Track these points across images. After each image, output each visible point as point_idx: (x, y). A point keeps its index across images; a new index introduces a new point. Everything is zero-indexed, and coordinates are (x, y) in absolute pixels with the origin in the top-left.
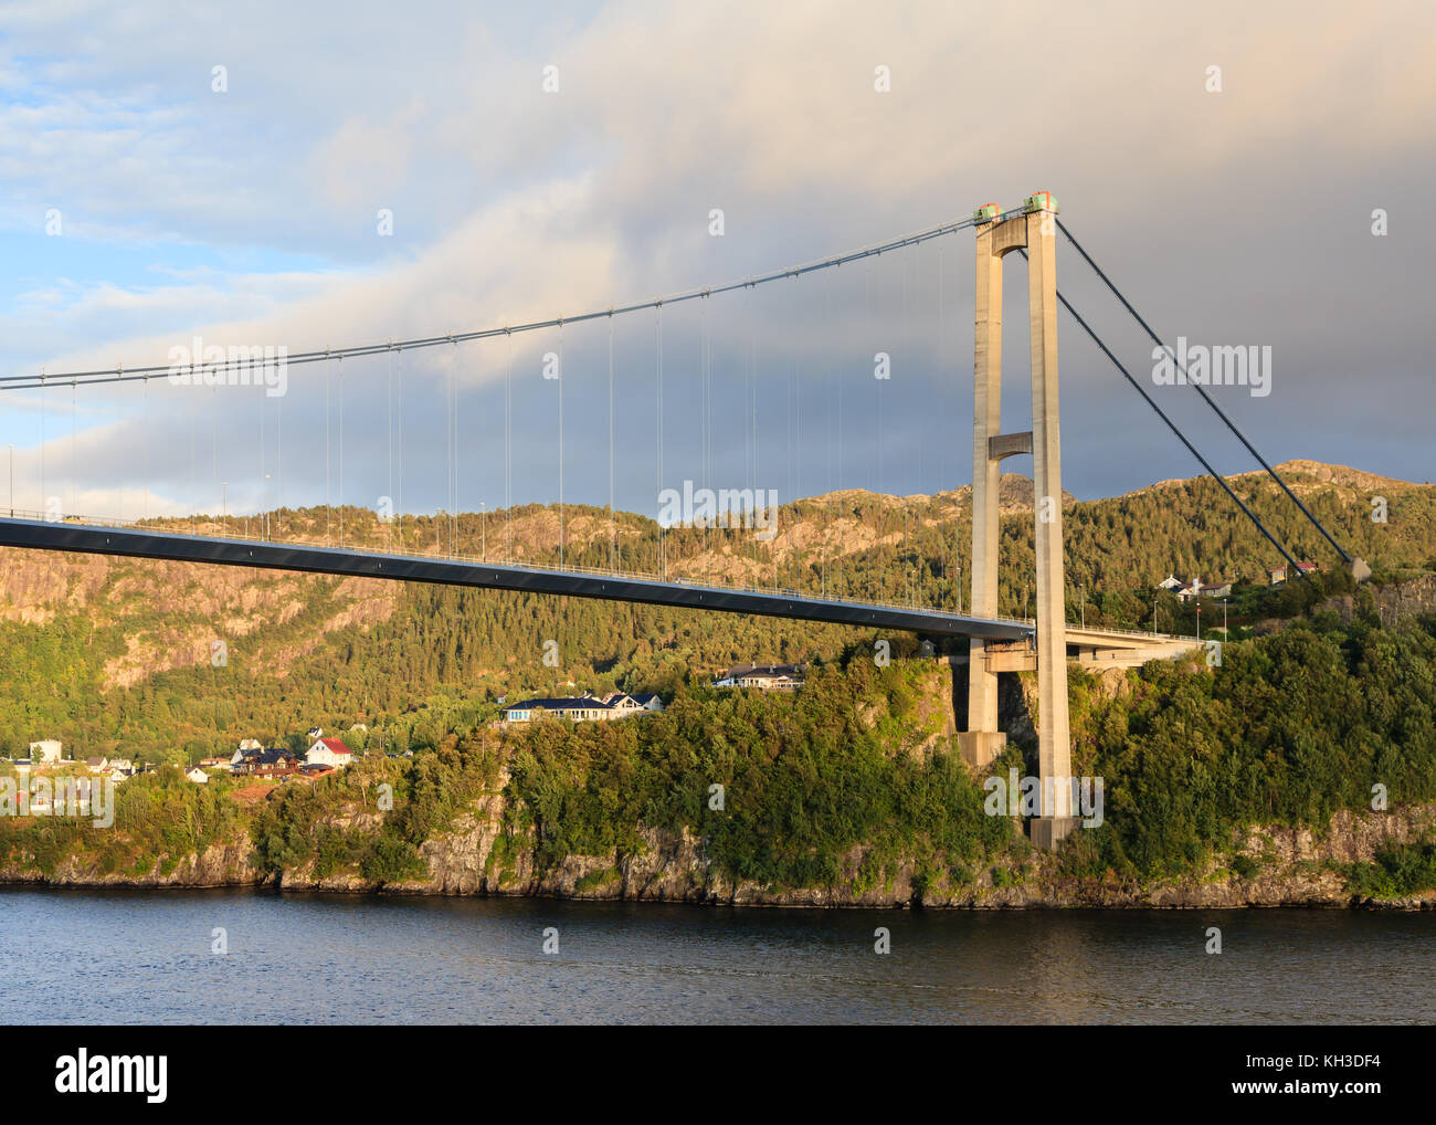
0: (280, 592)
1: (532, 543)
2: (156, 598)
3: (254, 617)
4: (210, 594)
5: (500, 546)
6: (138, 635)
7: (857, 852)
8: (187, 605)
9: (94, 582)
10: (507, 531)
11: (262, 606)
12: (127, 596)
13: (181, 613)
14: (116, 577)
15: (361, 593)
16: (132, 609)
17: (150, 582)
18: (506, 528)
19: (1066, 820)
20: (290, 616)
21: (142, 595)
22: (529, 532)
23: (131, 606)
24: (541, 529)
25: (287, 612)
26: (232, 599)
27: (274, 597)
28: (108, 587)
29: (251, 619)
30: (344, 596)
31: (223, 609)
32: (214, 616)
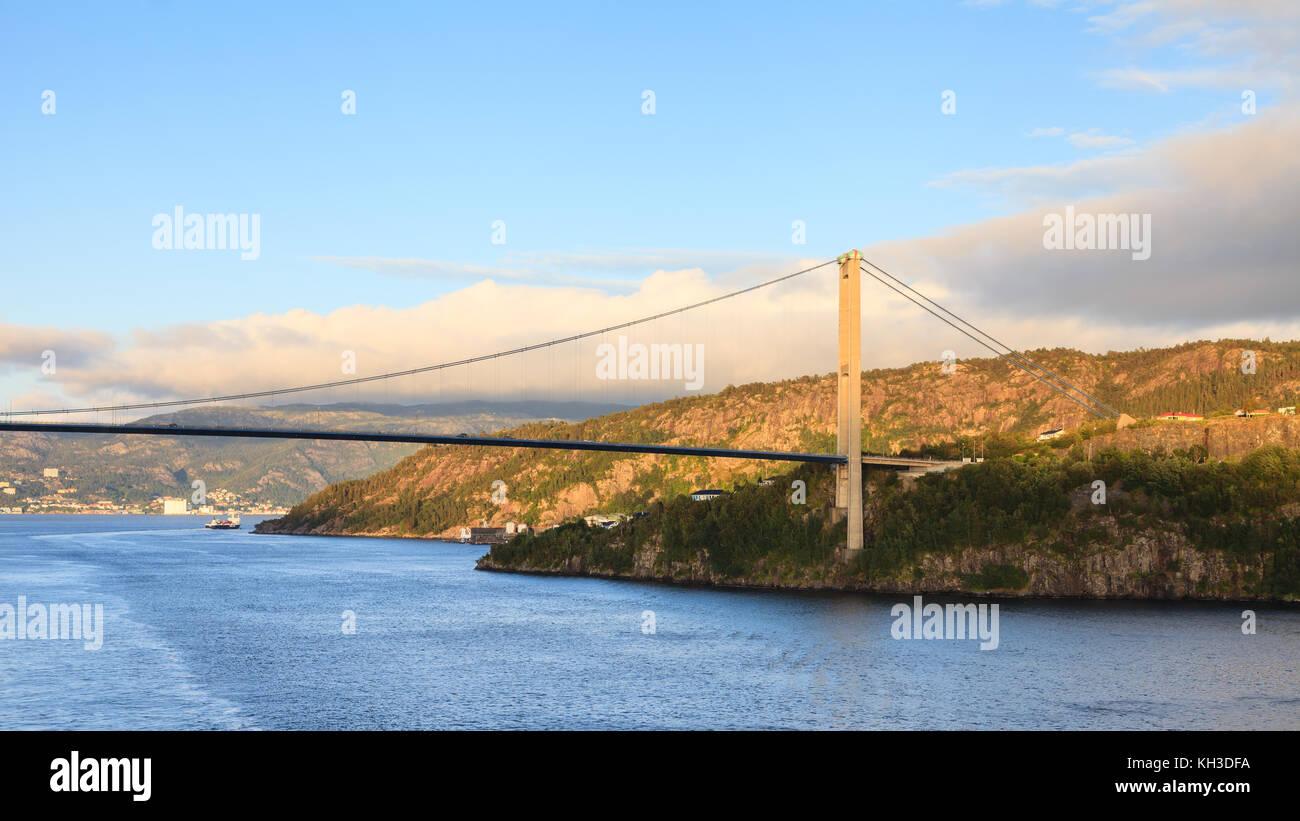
0: (1002, 410)
1: (1194, 370)
2: (914, 416)
3: (981, 428)
4: (951, 413)
5: (1168, 373)
6: (898, 442)
7: (761, 562)
8: (934, 421)
9: (875, 407)
10: (1173, 363)
11: (988, 420)
12: (896, 415)
13: (930, 426)
14: (891, 403)
15: (1060, 410)
16: (898, 424)
17: (911, 406)
18: (1174, 360)
19: (854, 550)
20: (1007, 427)
21: (906, 414)
22: (1192, 362)
23: (897, 422)
24: (1202, 359)
25: (1006, 424)
26: (967, 416)
27: (997, 414)
28: (883, 411)
29: (978, 429)
30: (1047, 412)
31: (960, 423)
32: (954, 428)
